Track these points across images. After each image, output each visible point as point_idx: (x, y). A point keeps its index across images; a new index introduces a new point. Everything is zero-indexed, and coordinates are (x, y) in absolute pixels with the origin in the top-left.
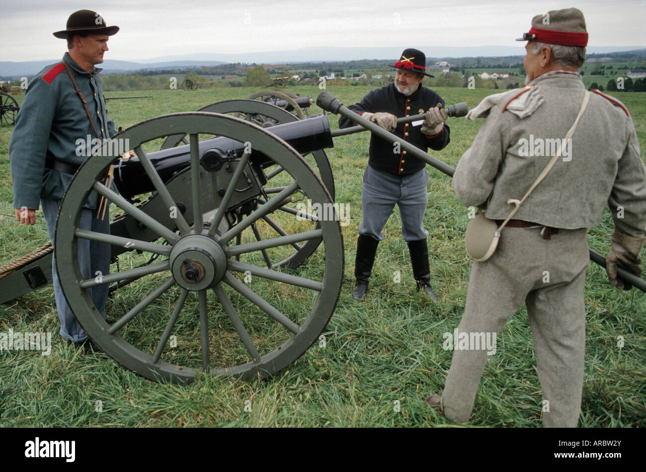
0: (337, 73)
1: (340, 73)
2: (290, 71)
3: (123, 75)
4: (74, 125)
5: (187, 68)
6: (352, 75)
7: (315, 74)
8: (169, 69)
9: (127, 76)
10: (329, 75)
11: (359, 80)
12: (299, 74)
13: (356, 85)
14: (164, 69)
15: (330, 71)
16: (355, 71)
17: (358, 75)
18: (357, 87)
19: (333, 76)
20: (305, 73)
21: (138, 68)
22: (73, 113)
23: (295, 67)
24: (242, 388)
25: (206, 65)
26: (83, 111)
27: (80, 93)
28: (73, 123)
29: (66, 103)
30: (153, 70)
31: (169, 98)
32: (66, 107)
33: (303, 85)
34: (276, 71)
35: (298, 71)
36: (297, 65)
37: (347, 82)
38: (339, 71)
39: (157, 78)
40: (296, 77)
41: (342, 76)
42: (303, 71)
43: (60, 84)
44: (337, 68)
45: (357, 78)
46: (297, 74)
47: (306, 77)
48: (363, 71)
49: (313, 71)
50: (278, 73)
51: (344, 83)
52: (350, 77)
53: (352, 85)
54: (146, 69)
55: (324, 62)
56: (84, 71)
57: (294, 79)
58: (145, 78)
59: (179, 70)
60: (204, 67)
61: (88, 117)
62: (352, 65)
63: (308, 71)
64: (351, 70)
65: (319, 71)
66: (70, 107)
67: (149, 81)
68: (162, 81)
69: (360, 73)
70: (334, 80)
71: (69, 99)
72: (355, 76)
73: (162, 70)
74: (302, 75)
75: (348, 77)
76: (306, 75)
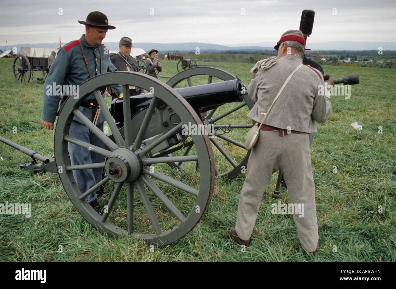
0: (352, 58)
1: (354, 58)
2: (320, 56)
3: (218, 53)
4: (79, 76)
5: (256, 51)
6: (363, 60)
7: (337, 58)
8: (245, 51)
9: (221, 53)
10: (347, 59)
11: (368, 63)
12: (326, 58)
13: (365, 66)
14: (243, 51)
15: (348, 56)
16: (365, 58)
17: (367, 60)
18: (365, 68)
19: (349, 60)
20: (330, 57)
21: (227, 50)
22: (78, 69)
23: (324, 53)
24: (142, 249)
25: (268, 50)
26: (85, 68)
27: (85, 58)
28: (78, 75)
29: (76, 63)
30: (236, 51)
31: (237, 68)
32: (75, 66)
33: (328, 65)
34: (312, 55)
35: (326, 56)
36: (326, 52)
37: (358, 64)
38: (354, 57)
39: (238, 56)
40: (324, 59)
41: (356, 60)
42: (329, 56)
43: (73, 52)
44: (353, 55)
45: (366, 62)
46: (325, 57)
47: (330, 59)
48: (371, 58)
49: (336, 56)
50: (313, 56)
51: (356, 64)
52: (361, 61)
53: (362, 66)
54: (232, 50)
55: (344, 51)
56: (90, 45)
57: (322, 61)
58: (231, 55)
59: (251, 52)
60: (267, 50)
61: (88, 72)
62: (364, 53)
63: (332, 56)
64: (362, 57)
65: (340, 56)
66: (77, 66)
67: (233, 57)
68: (241, 57)
69: (368, 59)
70: (349, 62)
71: (77, 61)
72: (364, 60)
73: (241, 51)
74: (328, 59)
75: (359, 61)
76: (331, 58)
